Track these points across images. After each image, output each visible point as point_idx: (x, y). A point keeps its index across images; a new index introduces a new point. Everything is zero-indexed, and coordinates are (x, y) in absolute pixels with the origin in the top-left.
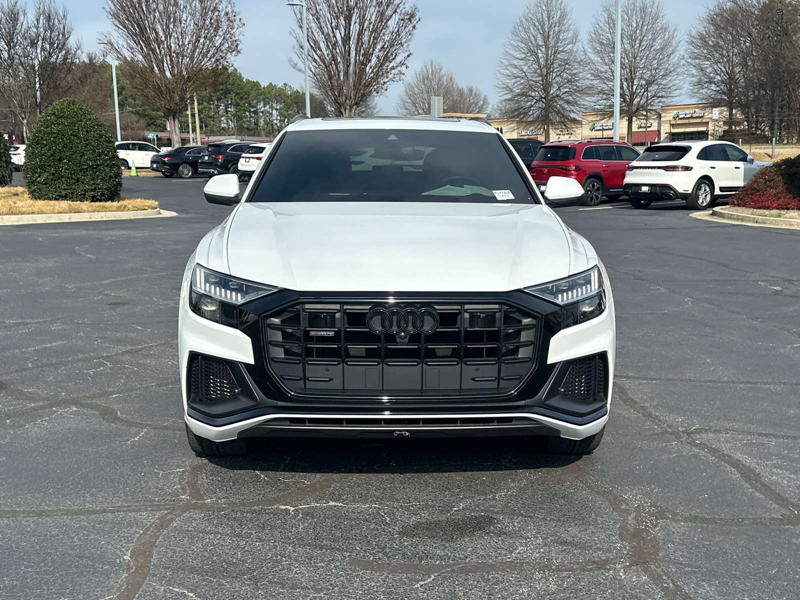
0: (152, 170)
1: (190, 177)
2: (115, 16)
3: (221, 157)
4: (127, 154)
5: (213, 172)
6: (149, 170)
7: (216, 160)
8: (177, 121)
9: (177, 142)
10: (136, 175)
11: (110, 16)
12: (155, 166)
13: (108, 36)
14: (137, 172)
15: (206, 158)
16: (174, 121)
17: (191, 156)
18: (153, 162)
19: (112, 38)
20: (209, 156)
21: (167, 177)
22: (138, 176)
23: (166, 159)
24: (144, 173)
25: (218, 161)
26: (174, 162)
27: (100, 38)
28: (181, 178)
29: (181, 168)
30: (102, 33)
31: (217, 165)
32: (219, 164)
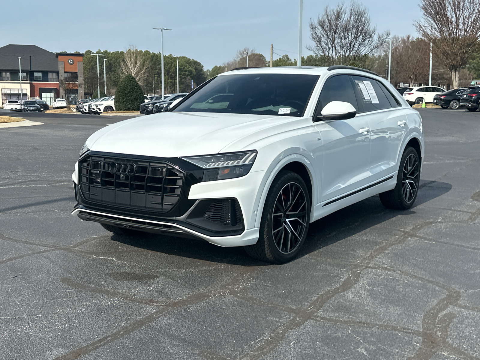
0: (434, 104)
1: (457, 109)
2: (425, 9)
3: (474, 95)
4: (424, 94)
5: (468, 105)
6: (432, 104)
7: (471, 97)
8: (457, 73)
9: (456, 86)
10: (425, 107)
11: (422, 10)
12: (435, 101)
13: (418, 22)
14: (426, 105)
15: (465, 96)
16: (455, 73)
17: (459, 95)
18: (435, 99)
19: (421, 23)
20: (467, 95)
21: (443, 108)
22: (426, 108)
23: (443, 97)
24: (430, 106)
25: (472, 98)
26: (448, 99)
27: (414, 23)
28: (451, 109)
29: (452, 103)
30: (415, 21)
31: (471, 101)
32: (472, 100)
